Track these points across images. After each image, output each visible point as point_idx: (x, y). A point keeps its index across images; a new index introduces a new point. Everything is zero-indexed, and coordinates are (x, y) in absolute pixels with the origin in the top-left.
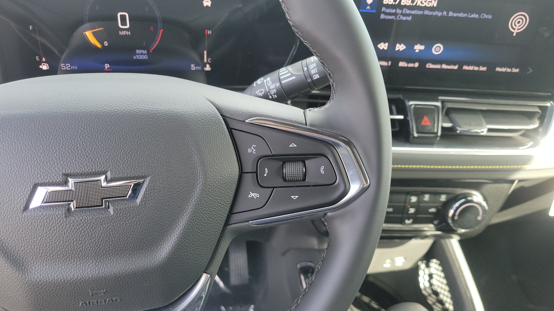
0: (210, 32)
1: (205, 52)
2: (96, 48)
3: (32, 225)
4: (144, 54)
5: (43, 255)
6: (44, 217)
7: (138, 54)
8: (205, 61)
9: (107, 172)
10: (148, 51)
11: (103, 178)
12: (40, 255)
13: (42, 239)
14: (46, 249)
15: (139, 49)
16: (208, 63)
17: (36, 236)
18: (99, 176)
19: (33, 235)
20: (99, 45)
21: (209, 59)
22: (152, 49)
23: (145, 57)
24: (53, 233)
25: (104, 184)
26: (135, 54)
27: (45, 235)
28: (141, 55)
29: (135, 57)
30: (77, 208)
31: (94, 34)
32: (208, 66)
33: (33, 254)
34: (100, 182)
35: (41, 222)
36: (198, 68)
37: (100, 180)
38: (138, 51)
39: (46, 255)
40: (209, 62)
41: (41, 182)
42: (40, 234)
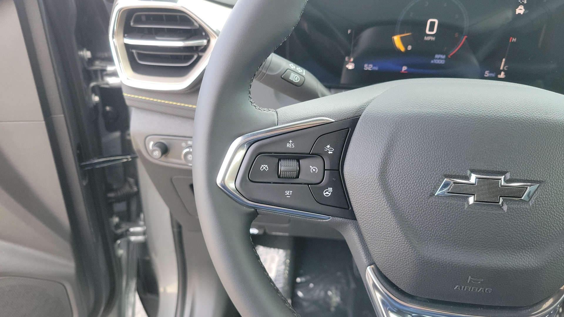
0: (514, 40)
1: (504, 60)
2: (399, 51)
3: (434, 211)
4: (442, 59)
5: (437, 237)
6: (446, 205)
7: (436, 59)
8: (501, 68)
9: (506, 173)
10: (447, 57)
11: (503, 178)
12: (434, 237)
13: (439, 224)
14: (441, 233)
15: (438, 54)
16: (503, 70)
17: (436, 221)
18: (500, 176)
19: (433, 219)
20: (402, 49)
21: (507, 66)
22: (451, 55)
23: (442, 62)
24: (451, 220)
25: (503, 183)
26: (433, 58)
27: (443, 221)
28: (439, 59)
29: (432, 62)
30: (477, 201)
31: (402, 39)
32: (503, 73)
33: (429, 236)
34: (500, 181)
35: (443, 209)
36: (492, 75)
37: (500, 179)
38: (437, 56)
39: (440, 238)
40: (505, 69)
41: (449, 174)
42: (439, 219)
